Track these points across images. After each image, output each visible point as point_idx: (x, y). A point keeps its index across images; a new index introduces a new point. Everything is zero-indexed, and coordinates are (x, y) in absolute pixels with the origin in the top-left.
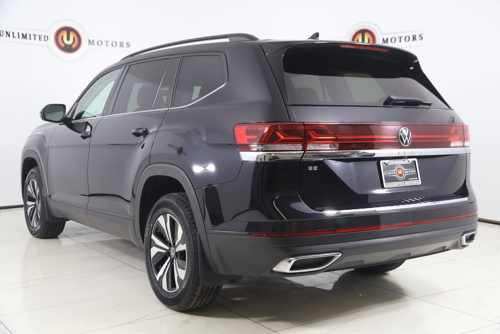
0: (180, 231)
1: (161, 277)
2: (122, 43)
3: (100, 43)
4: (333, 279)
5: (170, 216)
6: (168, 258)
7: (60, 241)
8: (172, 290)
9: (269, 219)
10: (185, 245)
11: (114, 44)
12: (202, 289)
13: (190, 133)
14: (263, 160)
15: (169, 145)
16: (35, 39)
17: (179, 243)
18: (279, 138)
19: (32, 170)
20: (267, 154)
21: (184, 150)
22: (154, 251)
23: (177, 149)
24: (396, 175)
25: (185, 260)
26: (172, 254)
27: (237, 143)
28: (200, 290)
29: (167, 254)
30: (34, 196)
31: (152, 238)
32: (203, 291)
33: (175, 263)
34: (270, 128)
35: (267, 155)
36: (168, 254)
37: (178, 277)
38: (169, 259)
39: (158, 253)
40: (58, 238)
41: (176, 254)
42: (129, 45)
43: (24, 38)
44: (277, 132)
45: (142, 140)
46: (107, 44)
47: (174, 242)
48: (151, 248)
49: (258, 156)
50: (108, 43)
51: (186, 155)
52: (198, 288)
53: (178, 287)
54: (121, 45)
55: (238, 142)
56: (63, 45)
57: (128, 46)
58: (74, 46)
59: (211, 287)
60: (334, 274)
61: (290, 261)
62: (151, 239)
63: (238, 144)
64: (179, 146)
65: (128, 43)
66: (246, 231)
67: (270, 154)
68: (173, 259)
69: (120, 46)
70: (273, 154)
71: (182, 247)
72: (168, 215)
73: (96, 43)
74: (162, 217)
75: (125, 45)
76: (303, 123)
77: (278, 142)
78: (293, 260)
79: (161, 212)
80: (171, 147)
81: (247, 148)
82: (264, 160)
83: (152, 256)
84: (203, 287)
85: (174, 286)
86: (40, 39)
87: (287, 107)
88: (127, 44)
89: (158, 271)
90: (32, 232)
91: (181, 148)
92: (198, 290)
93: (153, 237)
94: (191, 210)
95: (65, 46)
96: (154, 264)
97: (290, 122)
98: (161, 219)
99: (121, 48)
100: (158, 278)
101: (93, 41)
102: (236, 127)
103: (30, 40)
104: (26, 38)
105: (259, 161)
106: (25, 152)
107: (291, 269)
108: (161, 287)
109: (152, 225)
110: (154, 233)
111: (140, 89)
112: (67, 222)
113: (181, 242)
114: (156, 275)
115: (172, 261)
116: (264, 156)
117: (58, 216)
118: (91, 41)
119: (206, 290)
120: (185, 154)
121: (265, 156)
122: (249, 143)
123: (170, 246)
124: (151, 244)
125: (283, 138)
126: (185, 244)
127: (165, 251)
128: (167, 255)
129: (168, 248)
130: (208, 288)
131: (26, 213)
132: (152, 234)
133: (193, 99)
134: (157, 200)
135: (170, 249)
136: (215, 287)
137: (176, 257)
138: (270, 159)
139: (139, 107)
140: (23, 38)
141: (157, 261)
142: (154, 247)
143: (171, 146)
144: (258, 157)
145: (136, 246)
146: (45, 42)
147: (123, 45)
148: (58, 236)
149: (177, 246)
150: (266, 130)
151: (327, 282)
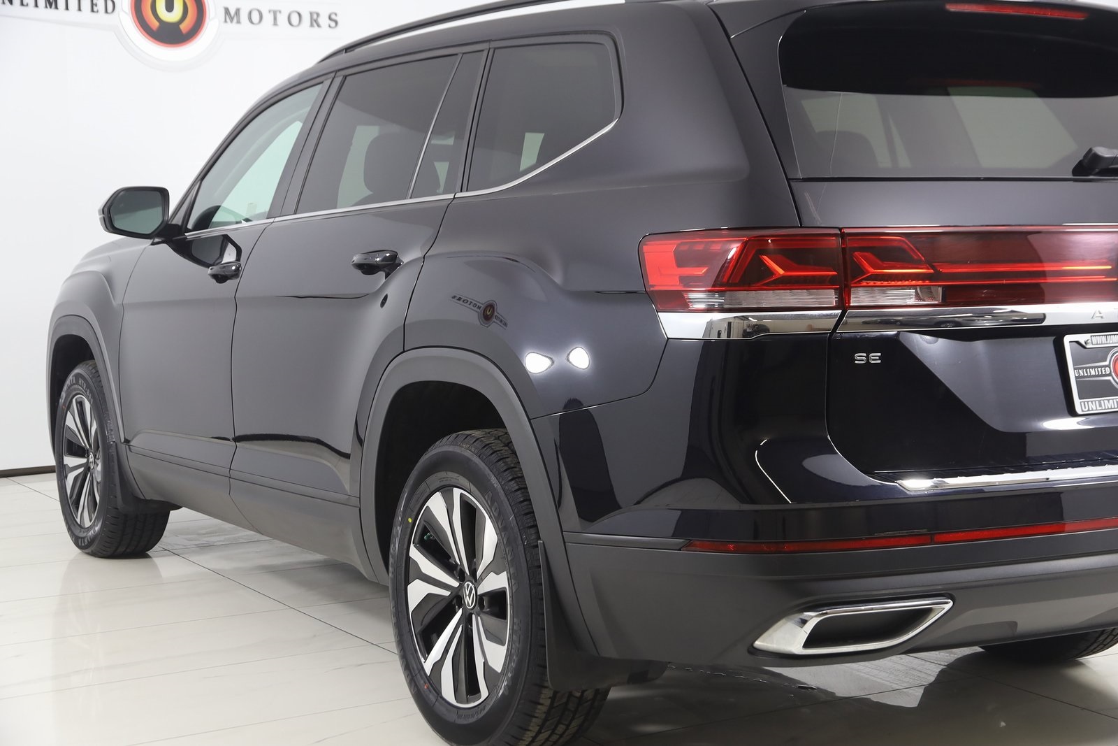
0: (490, 537)
1: (438, 666)
2: (315, 16)
3: (255, 17)
4: (924, 675)
5: (462, 495)
6: (455, 613)
7: (155, 566)
8: (468, 702)
9: (742, 501)
10: (504, 575)
11: (295, 19)
12: (553, 699)
13: (517, 261)
14: (724, 337)
15: (454, 297)
16: (80, 9)
17: (488, 570)
18: (770, 272)
19: (76, 371)
20: (735, 317)
21: (500, 310)
22: (417, 592)
23: (479, 308)
24: (1109, 378)
25: (505, 617)
26: (469, 600)
27: (652, 289)
28: (548, 702)
29: (452, 601)
30: (83, 442)
31: (411, 555)
32: (555, 705)
33: (477, 625)
34: (745, 245)
35: (737, 321)
36: (456, 600)
37: (486, 664)
38: (459, 613)
39: (429, 596)
40: (148, 556)
41: (480, 599)
42: (336, 23)
43: (51, 7)
44: (765, 257)
45: (381, 285)
46: (275, 19)
47: (473, 568)
48: (407, 582)
49: (710, 325)
50: (278, 15)
51: (506, 325)
52: (543, 696)
53: (484, 692)
54: (315, 21)
55: (652, 286)
56: (155, 24)
57: (333, 24)
58: (184, 27)
59: (578, 694)
60: (923, 662)
61: (804, 622)
62: (408, 558)
63: (652, 291)
64: (483, 299)
65: (333, 17)
66: (674, 535)
67: (746, 318)
68: (470, 615)
69: (312, 25)
70: (753, 318)
71: (496, 582)
72: (457, 493)
73: (244, 16)
74: (438, 496)
75: (324, 20)
76: (840, 229)
77: (767, 284)
78: (813, 619)
79: (438, 484)
80: (461, 302)
81: (678, 302)
82: (729, 336)
83: (412, 607)
84: (555, 693)
85: (473, 689)
86: (94, 7)
87: (793, 184)
88: (330, 18)
89: (428, 648)
90: (78, 541)
91: (491, 306)
92: (541, 701)
93: (415, 553)
94: (522, 477)
95: (160, 28)
96: (419, 628)
97: (801, 227)
98: (436, 504)
99: (312, 28)
100: (428, 666)
101: (238, 11)
102: (646, 245)
103: (67, 11)
104: (56, 8)
105: (714, 337)
106: (60, 319)
107: (807, 645)
108: (438, 691)
109: (410, 520)
110: (417, 541)
111: (372, 142)
112: (172, 513)
113: (494, 568)
114: (423, 660)
115: (467, 620)
116: (726, 325)
117: (150, 495)
118: (232, 12)
119: (564, 700)
120: (501, 321)
121: (730, 324)
122: (684, 286)
123: (461, 577)
124: (408, 572)
125: (781, 272)
126: (505, 573)
127: (447, 593)
128: (454, 602)
129: (455, 584)
130: (571, 695)
131: (62, 488)
132: (412, 545)
133: (523, 167)
134: (425, 449)
135: (461, 587)
136: (589, 694)
137: (478, 608)
138: (745, 334)
139: (371, 193)
140: (46, 7)
141: (427, 620)
142: (417, 580)
143: (459, 299)
144: (711, 328)
145: (367, 579)
146: (107, 15)
147: (320, 21)
148: (149, 553)
149: (482, 579)
150: (733, 250)
151: (906, 685)
